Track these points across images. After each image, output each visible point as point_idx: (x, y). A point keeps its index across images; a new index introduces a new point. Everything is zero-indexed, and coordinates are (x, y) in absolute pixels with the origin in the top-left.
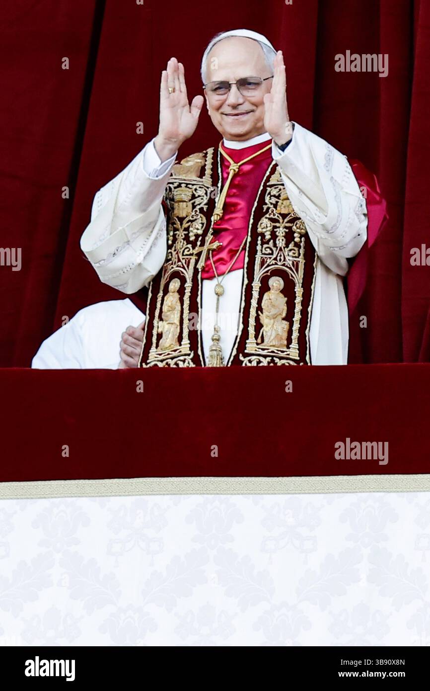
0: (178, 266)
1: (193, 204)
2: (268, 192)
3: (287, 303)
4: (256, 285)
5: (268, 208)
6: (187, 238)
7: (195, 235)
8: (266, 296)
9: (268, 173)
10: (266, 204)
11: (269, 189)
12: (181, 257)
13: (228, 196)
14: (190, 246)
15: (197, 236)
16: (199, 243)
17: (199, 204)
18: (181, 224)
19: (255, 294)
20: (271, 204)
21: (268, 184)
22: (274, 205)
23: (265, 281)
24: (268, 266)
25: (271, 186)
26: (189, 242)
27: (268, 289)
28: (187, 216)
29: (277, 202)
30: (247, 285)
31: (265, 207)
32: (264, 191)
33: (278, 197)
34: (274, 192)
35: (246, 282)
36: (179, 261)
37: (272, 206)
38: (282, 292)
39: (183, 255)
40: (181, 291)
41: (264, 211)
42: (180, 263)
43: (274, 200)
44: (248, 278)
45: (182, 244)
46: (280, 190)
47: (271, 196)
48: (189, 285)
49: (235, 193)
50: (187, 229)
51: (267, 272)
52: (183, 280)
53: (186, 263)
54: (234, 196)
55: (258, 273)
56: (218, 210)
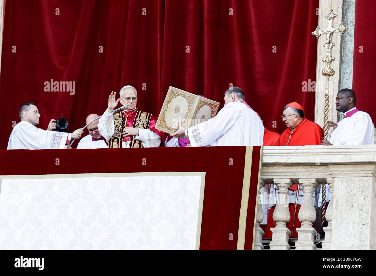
0: (116, 136)
1: (119, 123)
3: (139, 146)
4: (133, 141)
5: (136, 126)
7: (120, 130)
8: (135, 144)
9: (135, 117)
12: (117, 134)
14: (119, 132)
16: (121, 132)
19: (133, 143)
21: (136, 120)
22: (138, 125)
23: (135, 141)
27: (136, 143)
28: (118, 125)
33: (139, 123)
38: (138, 143)
40: (118, 142)
44: (131, 140)
47: (137, 123)
48: (120, 140)
50: (118, 128)
52: (118, 139)
53: (119, 135)
54: (128, 122)
55: (134, 139)
56: (125, 125)
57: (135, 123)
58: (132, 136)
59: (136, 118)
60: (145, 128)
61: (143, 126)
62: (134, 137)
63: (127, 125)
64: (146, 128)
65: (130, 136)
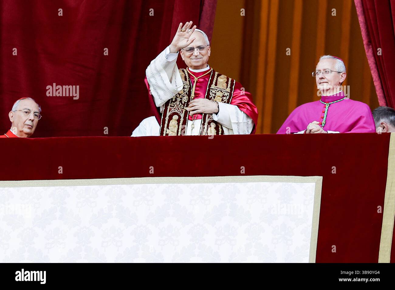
0: (178, 111)
1: (184, 90)
2: (211, 91)
3: (216, 132)
4: (206, 124)
5: (211, 98)
6: (181, 101)
7: (184, 102)
9: (209, 83)
10: (210, 95)
11: (211, 90)
12: (179, 108)
13: (196, 90)
14: (182, 105)
15: (185, 102)
16: (185, 105)
17: (186, 91)
18: (179, 96)
19: (205, 128)
20: (213, 96)
21: (210, 88)
22: (214, 97)
23: (209, 123)
24: (211, 118)
25: (212, 89)
26: (182, 104)
27: (210, 126)
28: (182, 94)
29: (215, 96)
30: (203, 123)
31: (210, 97)
32: (209, 90)
33: (215, 94)
34: (214, 92)
35: (203, 122)
36: (178, 109)
37: (213, 97)
38: (215, 128)
39: (180, 108)
40: (179, 121)
41: (210, 98)
42: (179, 110)
43: (214, 95)
44: (203, 121)
45: (179, 103)
46: (216, 92)
47: (212, 93)
48: (182, 119)
49: (198, 89)
50: (181, 98)
51: (210, 120)
52: (180, 117)
53: (181, 111)
54: (198, 90)
55: (207, 120)
56: (193, 95)
57: (209, 94)
58: (205, 115)
59: (210, 86)
60: (225, 102)
61: (222, 100)
62: (207, 116)
63: (197, 96)
64: (228, 103)
65: (201, 114)
